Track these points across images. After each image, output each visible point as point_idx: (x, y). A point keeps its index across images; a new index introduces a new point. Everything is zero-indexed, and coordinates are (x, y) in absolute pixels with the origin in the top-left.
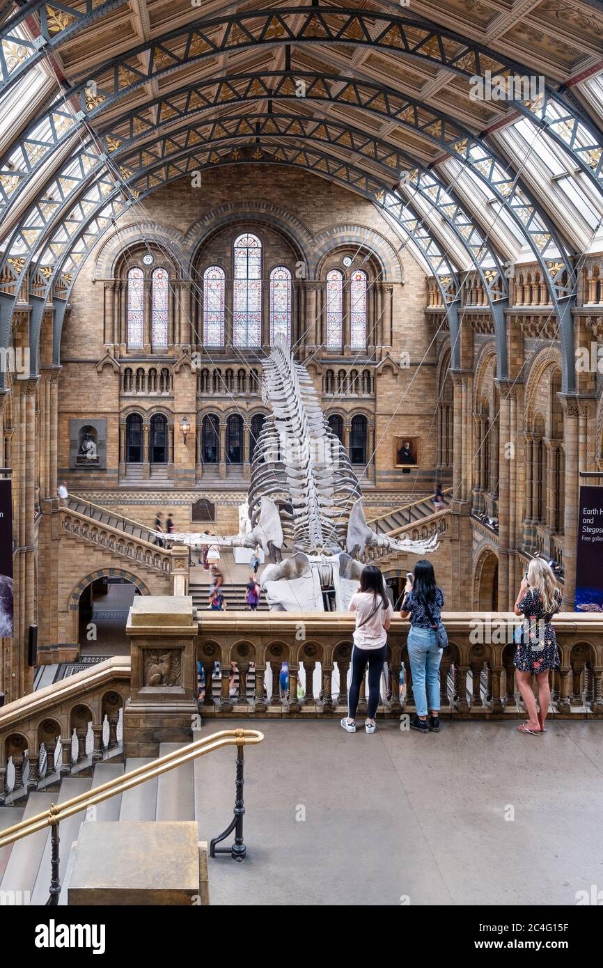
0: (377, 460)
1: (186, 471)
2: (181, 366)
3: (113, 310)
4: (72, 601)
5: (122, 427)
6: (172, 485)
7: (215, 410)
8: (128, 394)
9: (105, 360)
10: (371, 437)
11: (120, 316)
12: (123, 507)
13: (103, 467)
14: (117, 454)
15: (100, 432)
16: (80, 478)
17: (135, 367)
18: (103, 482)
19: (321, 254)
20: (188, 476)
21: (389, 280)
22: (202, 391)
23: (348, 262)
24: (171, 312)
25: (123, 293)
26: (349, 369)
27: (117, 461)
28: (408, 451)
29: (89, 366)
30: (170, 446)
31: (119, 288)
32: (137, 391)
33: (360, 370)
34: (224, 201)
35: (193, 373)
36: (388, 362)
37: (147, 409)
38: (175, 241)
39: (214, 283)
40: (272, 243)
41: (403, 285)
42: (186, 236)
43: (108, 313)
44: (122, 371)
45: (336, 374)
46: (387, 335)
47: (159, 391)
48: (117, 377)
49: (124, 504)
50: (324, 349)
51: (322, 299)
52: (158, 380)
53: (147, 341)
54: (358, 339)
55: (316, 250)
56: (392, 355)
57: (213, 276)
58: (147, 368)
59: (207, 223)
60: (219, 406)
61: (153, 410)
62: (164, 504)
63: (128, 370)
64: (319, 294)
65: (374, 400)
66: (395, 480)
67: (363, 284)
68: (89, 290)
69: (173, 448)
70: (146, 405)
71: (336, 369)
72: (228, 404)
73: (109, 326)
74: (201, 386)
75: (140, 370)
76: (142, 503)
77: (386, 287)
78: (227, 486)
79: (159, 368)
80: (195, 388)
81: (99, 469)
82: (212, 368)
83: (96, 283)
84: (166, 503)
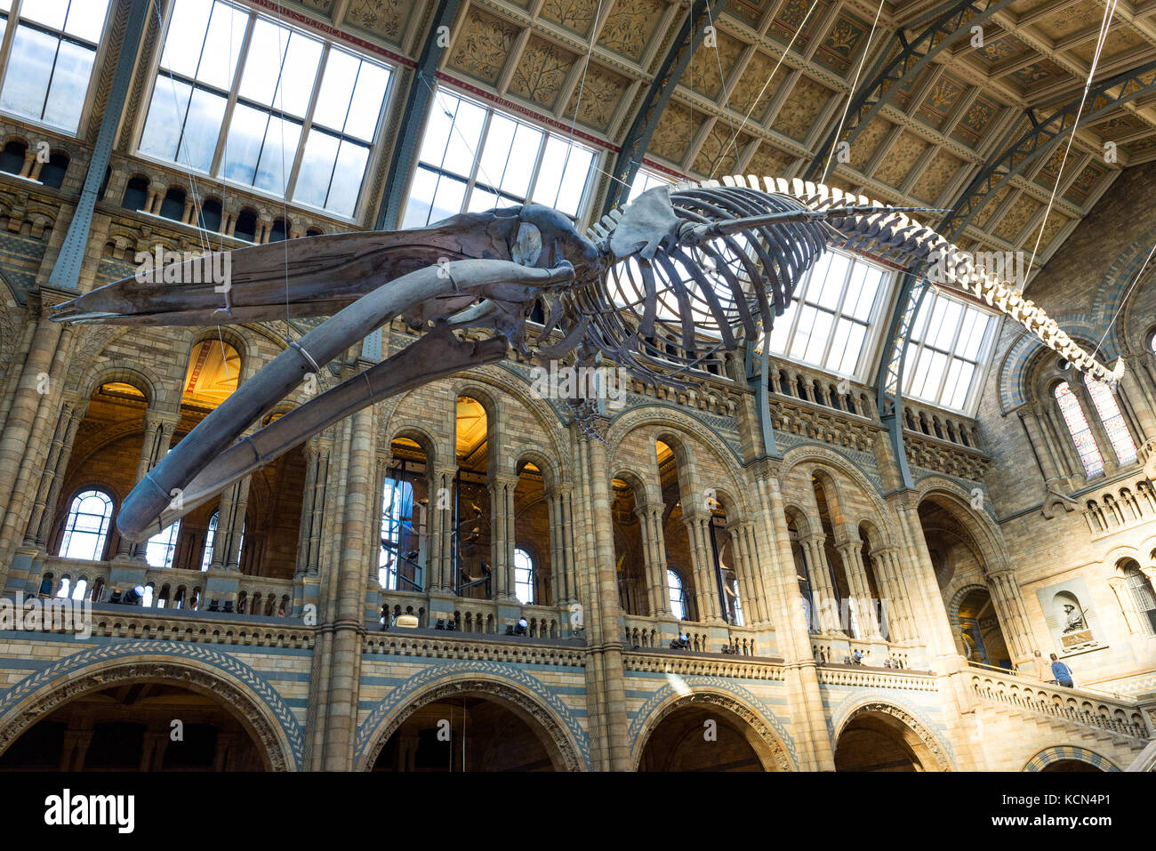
3: (1042, 438)
5: (1112, 582)
9: (1050, 500)
11: (1058, 444)
13: (1101, 645)
15: (1083, 598)
17: (1097, 496)
18: (1113, 667)
25: (1053, 417)
29: (1034, 516)
31: (1043, 412)
42: (1091, 311)
43: (1036, 442)
68: (1003, 428)
73: (1043, 459)
75: (1108, 497)
79: (1130, 484)
81: (1097, 648)
83: (1008, 416)
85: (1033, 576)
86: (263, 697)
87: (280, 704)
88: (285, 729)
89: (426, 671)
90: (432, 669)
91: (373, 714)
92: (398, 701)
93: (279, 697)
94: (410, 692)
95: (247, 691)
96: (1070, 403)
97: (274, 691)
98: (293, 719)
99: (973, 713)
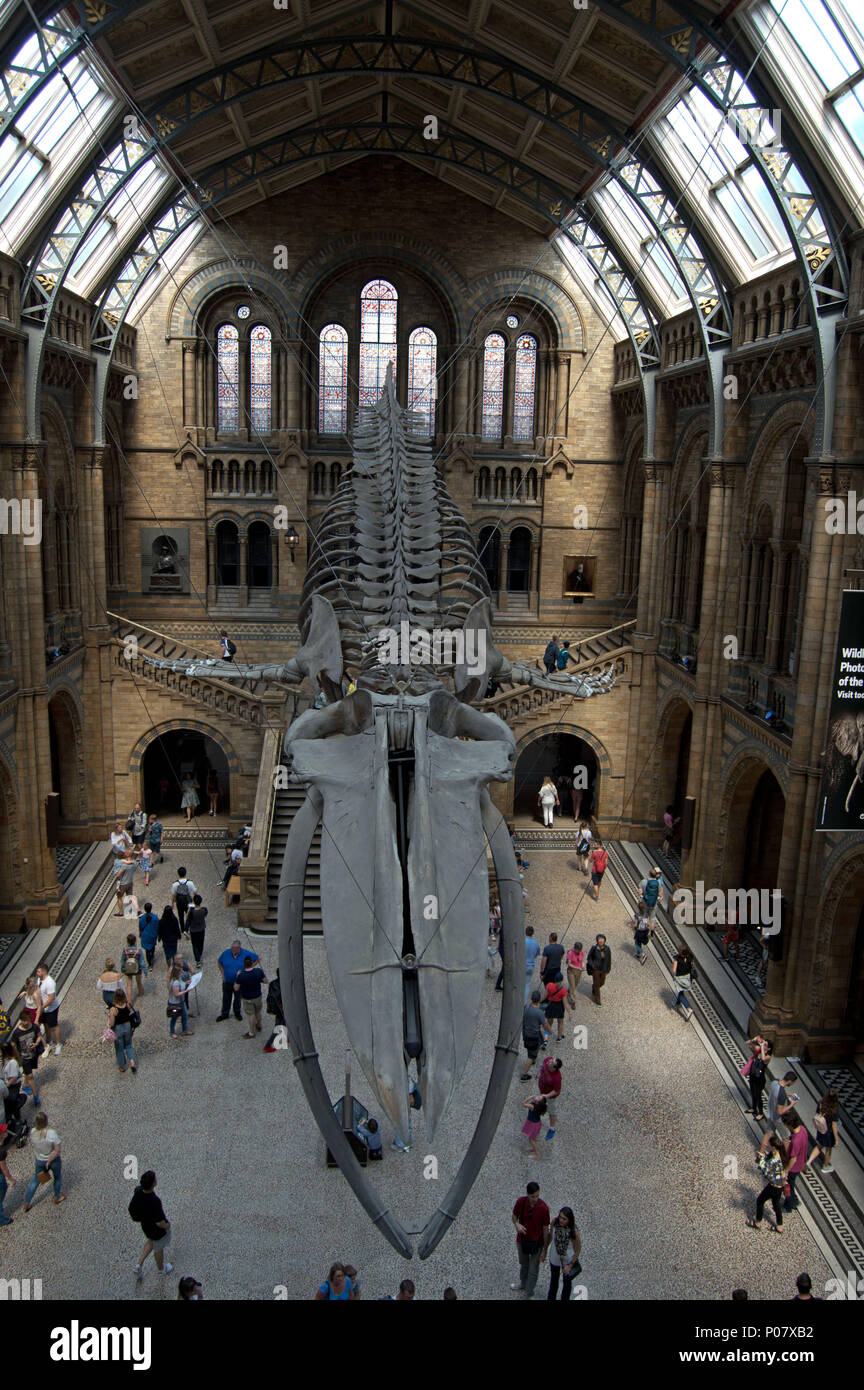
0: (542, 586)
1: (294, 597)
2: (287, 458)
3: (196, 380)
4: (132, 761)
5: (210, 538)
6: (276, 615)
8: (217, 494)
9: (186, 449)
10: (535, 556)
11: (206, 389)
13: (184, 591)
14: (204, 573)
15: (181, 545)
16: (156, 605)
17: (226, 459)
18: (186, 610)
19: (477, 308)
20: (298, 603)
21: (567, 348)
22: (316, 493)
23: (512, 322)
24: (275, 386)
25: (210, 359)
26: (509, 466)
27: (205, 583)
28: (582, 575)
29: (164, 456)
30: (274, 564)
31: (204, 350)
32: (231, 491)
33: (525, 468)
34: (346, 230)
35: (303, 468)
36: (561, 458)
37: (242, 515)
38: (280, 286)
39: (333, 348)
40: (412, 292)
41: (584, 354)
42: (293, 279)
43: (189, 384)
44: (209, 464)
45: (493, 472)
46: (562, 422)
47: (258, 491)
48: (202, 472)
50: (479, 440)
51: (477, 371)
52: (258, 477)
53: (243, 424)
54: (523, 427)
55: (470, 302)
56: (565, 449)
57: (333, 338)
58: (242, 460)
59: (323, 261)
61: (252, 517)
62: (266, 640)
63: (218, 463)
64: (473, 364)
65: (542, 508)
66: (563, 612)
67: (532, 354)
68: (162, 351)
69: (277, 567)
70: (242, 510)
71: (493, 466)
73: (190, 402)
74: (315, 484)
75: (233, 463)
77: (563, 357)
79: (258, 460)
80: (305, 488)
81: (180, 593)
82: (328, 462)
83: (172, 342)
84: (269, 637)
85: (143, 513)
96: (229, 349)
99: (112, 681)
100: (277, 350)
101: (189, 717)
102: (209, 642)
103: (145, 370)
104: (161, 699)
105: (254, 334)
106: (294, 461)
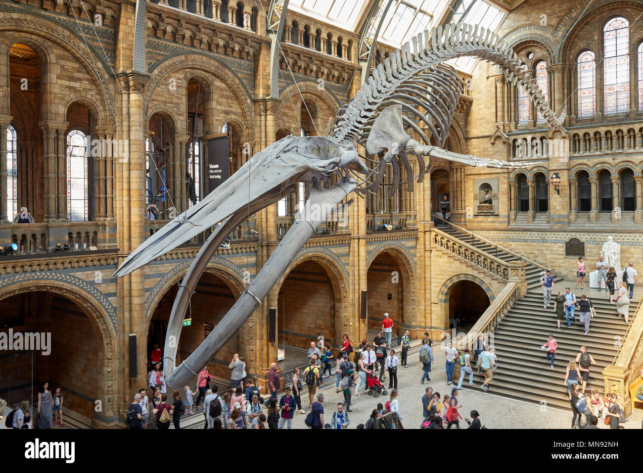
1: (560, 216)
2: (554, 133)
3: (503, 97)
4: (440, 296)
5: (511, 184)
6: (549, 227)
7: (584, 166)
8: (515, 158)
9: (496, 134)
11: (510, 101)
12: (512, 243)
13: (496, 214)
14: (508, 203)
15: (494, 188)
16: (481, 222)
17: (520, 138)
18: (497, 224)
20: (562, 219)
22: (575, 152)
27: (508, 209)
29: (486, 140)
30: (549, 197)
35: (564, 138)
37: (529, 169)
38: (548, 35)
39: (586, 66)
40: (637, 19)
42: (556, 29)
43: (499, 99)
44: (511, 142)
48: (505, 146)
49: (512, 241)
53: (532, 118)
57: (586, 61)
59: (574, 15)
60: (588, 163)
61: (535, 170)
62: (543, 242)
63: (515, 141)
68: (485, 85)
69: (550, 200)
70: (529, 166)
72: (596, 160)
73: (500, 109)
74: (574, 147)
76: (526, 241)
78: (595, 228)
79: (538, 136)
81: (493, 214)
82: (581, 133)
83: (490, 78)
84: (544, 241)
85: (474, 172)
86: (92, 294)
87: (102, 297)
88: (106, 309)
89: (177, 267)
90: (180, 265)
91: (151, 294)
92: (163, 285)
93: (101, 294)
94: (169, 279)
95: (84, 293)
97: (98, 291)
98: (110, 304)
99: (431, 251)
100: (550, 72)
101: (469, 273)
102: (510, 243)
103: (476, 96)
104: (455, 262)
105: (538, 67)
106: (558, 133)
